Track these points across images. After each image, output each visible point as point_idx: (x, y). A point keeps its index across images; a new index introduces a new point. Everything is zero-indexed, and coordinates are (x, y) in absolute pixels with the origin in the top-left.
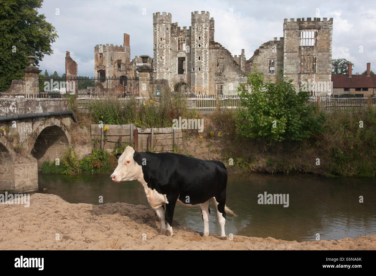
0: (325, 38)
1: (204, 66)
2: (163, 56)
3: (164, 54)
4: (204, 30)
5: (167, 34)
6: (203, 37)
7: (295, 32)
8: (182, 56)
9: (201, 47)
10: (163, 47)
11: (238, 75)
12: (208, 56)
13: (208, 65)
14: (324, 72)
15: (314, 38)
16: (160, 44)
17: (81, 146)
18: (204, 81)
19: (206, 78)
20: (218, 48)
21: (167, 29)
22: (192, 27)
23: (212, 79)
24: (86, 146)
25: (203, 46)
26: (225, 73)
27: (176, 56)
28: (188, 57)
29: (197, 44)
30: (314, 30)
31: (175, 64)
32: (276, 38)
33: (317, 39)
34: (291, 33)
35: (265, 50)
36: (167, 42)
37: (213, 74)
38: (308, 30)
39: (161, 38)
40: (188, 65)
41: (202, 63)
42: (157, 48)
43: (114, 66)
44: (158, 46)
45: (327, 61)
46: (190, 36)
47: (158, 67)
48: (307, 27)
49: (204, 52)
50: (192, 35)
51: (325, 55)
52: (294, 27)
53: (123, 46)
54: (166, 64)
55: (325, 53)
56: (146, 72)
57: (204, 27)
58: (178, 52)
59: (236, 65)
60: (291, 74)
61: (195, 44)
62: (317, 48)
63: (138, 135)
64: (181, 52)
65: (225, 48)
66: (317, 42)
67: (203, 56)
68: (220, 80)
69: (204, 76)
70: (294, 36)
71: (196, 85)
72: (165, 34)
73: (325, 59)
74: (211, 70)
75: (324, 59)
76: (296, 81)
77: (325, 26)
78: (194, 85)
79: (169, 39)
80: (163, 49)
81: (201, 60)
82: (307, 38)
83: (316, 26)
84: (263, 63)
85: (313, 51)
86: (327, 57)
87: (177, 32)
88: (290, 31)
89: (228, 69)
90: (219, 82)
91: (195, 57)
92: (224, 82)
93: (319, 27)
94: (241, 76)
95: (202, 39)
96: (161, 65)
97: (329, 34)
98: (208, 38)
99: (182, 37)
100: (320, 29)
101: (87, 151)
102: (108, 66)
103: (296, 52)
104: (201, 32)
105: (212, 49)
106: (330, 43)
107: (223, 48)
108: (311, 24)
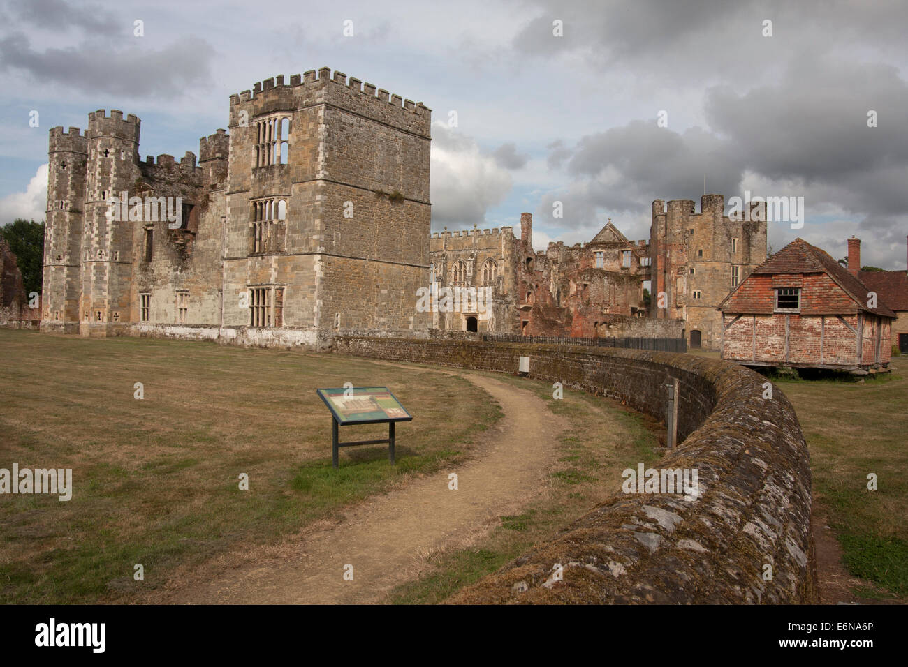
0: (307, 136)
1: (96, 246)
3: (52, 223)
4: (100, 156)
5: (61, 176)
6: (97, 173)
7: (248, 130)
9: (92, 199)
10: (53, 207)
11: (173, 268)
13: (108, 243)
14: (303, 247)
18: (92, 285)
19: (102, 278)
21: (64, 166)
23: (135, 280)
25: (96, 196)
26: (154, 263)
29: (88, 193)
34: (241, 135)
36: (62, 195)
41: (93, 239)
45: (311, 209)
49: (96, 210)
51: (305, 189)
54: (55, 245)
55: (306, 184)
57: (100, 149)
60: (237, 258)
62: (287, 172)
66: (290, 152)
67: (94, 221)
68: (146, 284)
69: (94, 271)
70: (245, 142)
72: (55, 178)
73: (306, 203)
79: (69, 188)
80: (52, 212)
81: (91, 232)
83: (284, 101)
85: (273, 182)
86: (310, 196)
88: (238, 130)
89: (158, 253)
90: (145, 287)
92: (152, 287)
93: (295, 105)
94: (177, 270)
95: (95, 178)
96: (48, 248)
97: (316, 121)
98: (111, 175)
100: (297, 109)
103: (248, 191)
104: (95, 162)
106: (319, 149)
108: (270, 98)
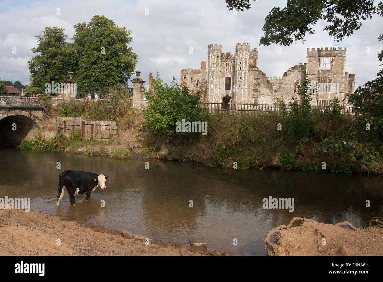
0: (339, 64)
1: (244, 84)
2: (214, 76)
3: (215, 75)
4: (244, 57)
5: (217, 60)
6: (243, 62)
7: (315, 59)
8: (228, 76)
9: (241, 70)
10: (214, 70)
11: (270, 91)
12: (247, 77)
13: (246, 83)
15: (330, 63)
16: (212, 67)
17: (49, 131)
18: (243, 95)
19: (245, 93)
20: (256, 71)
21: (218, 57)
22: (236, 55)
23: (250, 94)
24: (52, 132)
25: (243, 69)
26: (260, 90)
27: (224, 76)
28: (233, 77)
29: (239, 68)
30: (330, 57)
31: (223, 83)
32: (301, 63)
33: (333, 64)
34: (312, 59)
35: (292, 72)
36: (218, 66)
37: (251, 90)
38: (325, 57)
39: (213, 63)
40: (232, 83)
41: (242, 82)
42: (210, 70)
43: (194, 84)
44: (210, 69)
45: (341, 82)
46: (234, 61)
47: (210, 84)
48: (325, 55)
49: (244, 73)
50: (236, 60)
51: (339, 77)
52: (314, 55)
53: (200, 70)
54: (216, 82)
55: (339, 76)
56: (137, 83)
57: (244, 55)
58: (226, 73)
59: (269, 83)
61: (237, 68)
62: (332, 72)
63: (86, 125)
64: (228, 74)
65: (261, 71)
66: (333, 67)
67: (243, 76)
68: (256, 95)
69: (243, 91)
70: (314, 62)
71: (237, 98)
72: (215, 60)
73: (339, 80)
74: (250, 87)
75: (337, 80)
76: (315, 97)
77: (340, 54)
78: (236, 98)
79: (219, 64)
80: (214, 71)
81: (241, 79)
82: (324, 63)
83: (332, 54)
84: (290, 82)
85: (329, 74)
86: (341, 78)
87: (226, 59)
88: (311, 58)
89: (262, 87)
90: (256, 96)
91: (237, 77)
92: (259, 96)
93: (335, 55)
94: (273, 92)
95: (243, 63)
96: (212, 82)
97: (343, 61)
98: (247, 63)
99: (229, 62)
100: (336, 56)
101: (53, 135)
102: (189, 84)
103: (316, 74)
104: (242, 58)
105: (251, 71)
106: (344, 67)
107: (260, 71)
108: (328, 52)
